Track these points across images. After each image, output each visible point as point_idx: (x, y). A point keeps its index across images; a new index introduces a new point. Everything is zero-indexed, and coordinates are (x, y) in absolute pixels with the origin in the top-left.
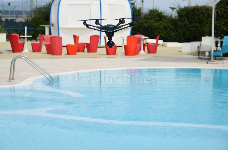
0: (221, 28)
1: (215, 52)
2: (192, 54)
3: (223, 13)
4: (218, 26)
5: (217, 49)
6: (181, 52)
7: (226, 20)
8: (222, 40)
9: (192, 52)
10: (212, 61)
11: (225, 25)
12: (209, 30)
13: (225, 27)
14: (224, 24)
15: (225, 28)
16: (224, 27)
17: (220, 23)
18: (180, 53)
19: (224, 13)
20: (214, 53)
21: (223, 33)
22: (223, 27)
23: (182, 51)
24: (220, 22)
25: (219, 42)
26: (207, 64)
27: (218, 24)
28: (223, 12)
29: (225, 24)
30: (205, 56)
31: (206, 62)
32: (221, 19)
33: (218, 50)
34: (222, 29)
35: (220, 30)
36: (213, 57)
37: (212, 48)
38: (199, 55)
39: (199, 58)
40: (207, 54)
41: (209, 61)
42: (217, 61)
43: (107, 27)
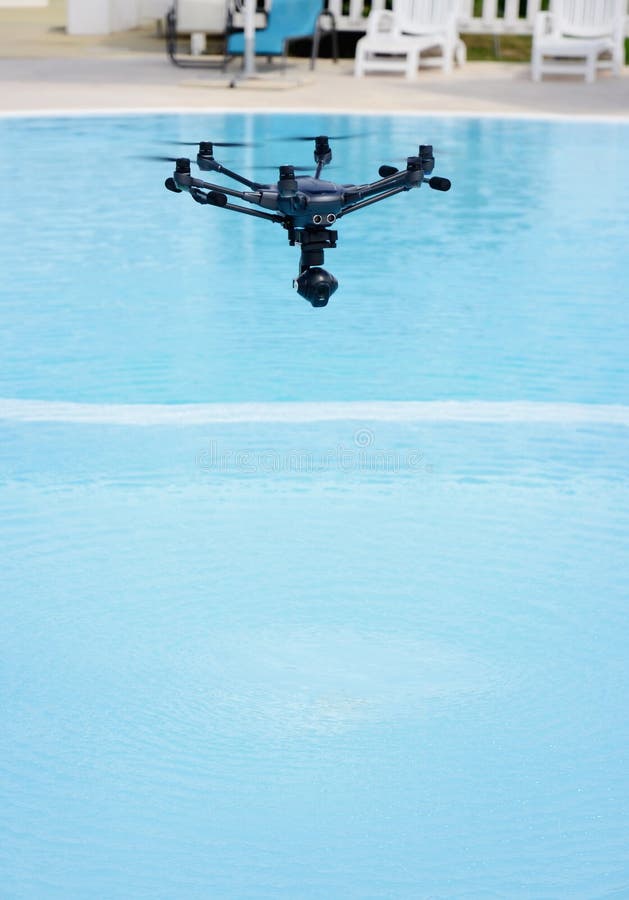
1: (261, 34)
6: (62, 30)
9: (112, 34)
18: (59, 37)
20: (256, 40)
23: (73, 29)
26: (232, 91)
30: (190, 52)
31: (227, 82)
36: (251, 60)
37: (249, 19)
38: (171, 50)
39: (176, 63)
40: (199, 42)
41: (238, 78)
42: (271, 79)
43: (309, 199)
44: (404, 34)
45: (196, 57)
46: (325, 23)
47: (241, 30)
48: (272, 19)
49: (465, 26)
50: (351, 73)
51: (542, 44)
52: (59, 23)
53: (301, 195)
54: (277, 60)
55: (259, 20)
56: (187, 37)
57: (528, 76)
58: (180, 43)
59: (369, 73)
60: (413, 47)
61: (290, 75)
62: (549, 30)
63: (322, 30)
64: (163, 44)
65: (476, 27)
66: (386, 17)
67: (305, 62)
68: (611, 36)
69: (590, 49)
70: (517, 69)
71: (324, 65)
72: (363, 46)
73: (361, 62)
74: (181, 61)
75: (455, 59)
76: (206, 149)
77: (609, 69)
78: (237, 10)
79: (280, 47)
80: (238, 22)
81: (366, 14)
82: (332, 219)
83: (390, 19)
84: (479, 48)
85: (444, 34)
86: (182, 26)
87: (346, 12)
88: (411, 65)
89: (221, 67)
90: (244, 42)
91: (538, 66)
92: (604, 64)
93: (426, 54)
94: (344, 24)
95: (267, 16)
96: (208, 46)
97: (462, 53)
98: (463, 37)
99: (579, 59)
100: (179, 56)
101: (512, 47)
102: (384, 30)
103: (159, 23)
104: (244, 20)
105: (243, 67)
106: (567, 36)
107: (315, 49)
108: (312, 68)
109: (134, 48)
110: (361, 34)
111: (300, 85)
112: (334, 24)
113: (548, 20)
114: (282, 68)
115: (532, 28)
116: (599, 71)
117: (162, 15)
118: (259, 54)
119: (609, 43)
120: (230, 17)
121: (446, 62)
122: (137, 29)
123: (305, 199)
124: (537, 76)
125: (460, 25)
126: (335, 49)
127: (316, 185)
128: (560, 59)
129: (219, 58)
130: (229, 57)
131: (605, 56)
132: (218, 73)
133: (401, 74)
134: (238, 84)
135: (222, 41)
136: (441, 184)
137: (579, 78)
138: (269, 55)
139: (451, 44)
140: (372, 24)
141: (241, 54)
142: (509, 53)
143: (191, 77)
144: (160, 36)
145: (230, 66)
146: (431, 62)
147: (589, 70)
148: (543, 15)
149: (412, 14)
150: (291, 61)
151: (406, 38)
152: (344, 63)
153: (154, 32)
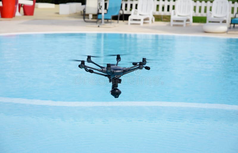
1: (106, 15)
2: (70, 16)
6: (58, 13)
8: (106, 2)
9: (70, 14)
10: (103, 25)
18: (57, 15)
26: (98, 28)
30: (89, 19)
31: (97, 26)
36: (103, 20)
37: (103, 11)
38: (84, 18)
39: (85, 21)
40: (91, 16)
41: (100, 25)
42: (108, 25)
43: (114, 71)
44: (140, 15)
45: (90, 20)
46: (121, 12)
47: (101, 14)
48: (108, 11)
49: (155, 13)
50: (127, 24)
51: (173, 18)
52: (57, 12)
53: (112, 70)
54: (109, 21)
55: (105, 11)
56: (88, 15)
57: (170, 25)
58: (86, 16)
59: (131, 24)
60: (142, 18)
61: (112, 24)
62: (175, 14)
63: (120, 14)
64: (82, 17)
65: (157, 13)
66: (136, 11)
67: (116, 21)
68: (190, 16)
69: (184, 19)
70: (167, 23)
71: (121, 22)
72: (130, 18)
73: (130, 21)
74: (86, 21)
75: (152, 21)
76: (89, 57)
77: (189, 24)
78: (100, 9)
79: (110, 17)
80: (100, 12)
81: (131, 10)
82: (120, 76)
83: (137, 12)
84: (158, 18)
85: (150, 15)
86: (87, 13)
87: (126, 10)
88: (142, 22)
89: (96, 22)
90: (102, 16)
91: (172, 23)
92: (188, 22)
93: (145, 20)
94: (126, 12)
95: (107, 10)
96: (93, 17)
97: (154, 19)
98: (154, 16)
99: (182, 21)
100: (86, 20)
101: (166, 18)
102: (135, 14)
103: (81, 12)
104: (102, 11)
105: (101, 22)
106: (179, 16)
107: (119, 18)
108: (118, 22)
109: (75, 18)
110: (130, 15)
111: (115, 26)
112: (123, 12)
113: (174, 12)
114: (111, 22)
115: (170, 14)
116: (186, 24)
117: (82, 10)
118: (105, 19)
119: (189, 18)
120: (98, 11)
121: (150, 21)
122: (76, 13)
123: (113, 71)
124: (172, 25)
125: (153, 13)
126: (123, 18)
127: (116, 68)
128: (177, 21)
129: (96, 20)
130: (98, 20)
131: (188, 20)
132: (95, 24)
133: (139, 24)
134: (100, 26)
135: (96, 16)
136: (148, 68)
137: (182, 26)
138: (108, 19)
139: (151, 17)
140: (132, 12)
141: (101, 19)
142: (165, 20)
143: (89, 24)
144: (82, 15)
145: (98, 22)
146: (146, 21)
147: (184, 24)
148: (173, 11)
149: (142, 10)
150: (113, 21)
151: (140, 16)
152: (125, 21)
153: (80, 14)
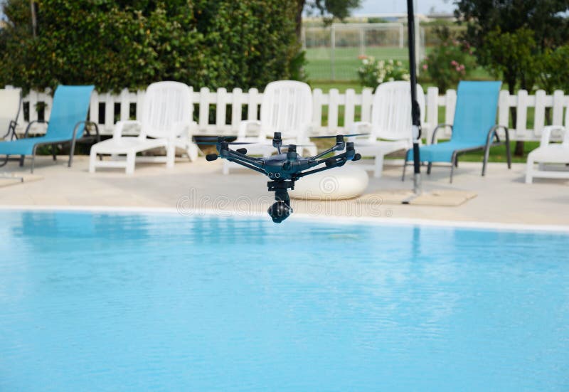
0: (50, 60)
3: (51, 9)
4: (39, 53)
5: (28, 128)
7: (64, 34)
11: (62, 49)
12: (12, 67)
13: (63, 57)
14: (58, 47)
15: (61, 61)
16: (58, 55)
17: (44, 42)
19: (55, 9)
21: (58, 77)
22: (54, 55)
24: (44, 39)
25: (46, 105)
27: (39, 45)
28: (51, 5)
29: (62, 45)
32: (49, 30)
33: (31, 132)
34: (54, 63)
35: (47, 65)
66: (129, 125)
72: (95, 148)
87: (102, 121)
88: (129, 162)
140: (118, 130)
